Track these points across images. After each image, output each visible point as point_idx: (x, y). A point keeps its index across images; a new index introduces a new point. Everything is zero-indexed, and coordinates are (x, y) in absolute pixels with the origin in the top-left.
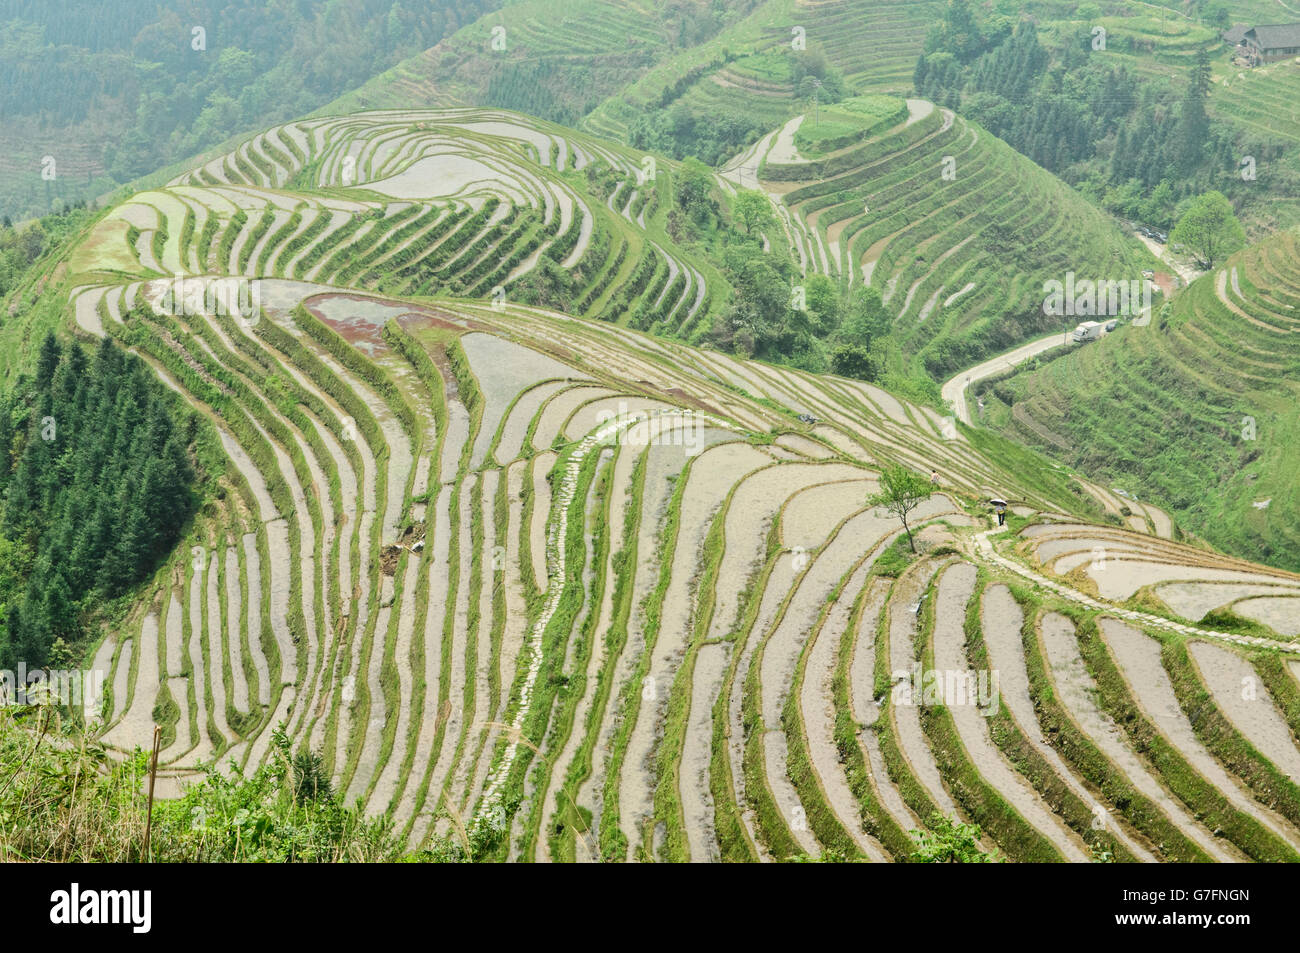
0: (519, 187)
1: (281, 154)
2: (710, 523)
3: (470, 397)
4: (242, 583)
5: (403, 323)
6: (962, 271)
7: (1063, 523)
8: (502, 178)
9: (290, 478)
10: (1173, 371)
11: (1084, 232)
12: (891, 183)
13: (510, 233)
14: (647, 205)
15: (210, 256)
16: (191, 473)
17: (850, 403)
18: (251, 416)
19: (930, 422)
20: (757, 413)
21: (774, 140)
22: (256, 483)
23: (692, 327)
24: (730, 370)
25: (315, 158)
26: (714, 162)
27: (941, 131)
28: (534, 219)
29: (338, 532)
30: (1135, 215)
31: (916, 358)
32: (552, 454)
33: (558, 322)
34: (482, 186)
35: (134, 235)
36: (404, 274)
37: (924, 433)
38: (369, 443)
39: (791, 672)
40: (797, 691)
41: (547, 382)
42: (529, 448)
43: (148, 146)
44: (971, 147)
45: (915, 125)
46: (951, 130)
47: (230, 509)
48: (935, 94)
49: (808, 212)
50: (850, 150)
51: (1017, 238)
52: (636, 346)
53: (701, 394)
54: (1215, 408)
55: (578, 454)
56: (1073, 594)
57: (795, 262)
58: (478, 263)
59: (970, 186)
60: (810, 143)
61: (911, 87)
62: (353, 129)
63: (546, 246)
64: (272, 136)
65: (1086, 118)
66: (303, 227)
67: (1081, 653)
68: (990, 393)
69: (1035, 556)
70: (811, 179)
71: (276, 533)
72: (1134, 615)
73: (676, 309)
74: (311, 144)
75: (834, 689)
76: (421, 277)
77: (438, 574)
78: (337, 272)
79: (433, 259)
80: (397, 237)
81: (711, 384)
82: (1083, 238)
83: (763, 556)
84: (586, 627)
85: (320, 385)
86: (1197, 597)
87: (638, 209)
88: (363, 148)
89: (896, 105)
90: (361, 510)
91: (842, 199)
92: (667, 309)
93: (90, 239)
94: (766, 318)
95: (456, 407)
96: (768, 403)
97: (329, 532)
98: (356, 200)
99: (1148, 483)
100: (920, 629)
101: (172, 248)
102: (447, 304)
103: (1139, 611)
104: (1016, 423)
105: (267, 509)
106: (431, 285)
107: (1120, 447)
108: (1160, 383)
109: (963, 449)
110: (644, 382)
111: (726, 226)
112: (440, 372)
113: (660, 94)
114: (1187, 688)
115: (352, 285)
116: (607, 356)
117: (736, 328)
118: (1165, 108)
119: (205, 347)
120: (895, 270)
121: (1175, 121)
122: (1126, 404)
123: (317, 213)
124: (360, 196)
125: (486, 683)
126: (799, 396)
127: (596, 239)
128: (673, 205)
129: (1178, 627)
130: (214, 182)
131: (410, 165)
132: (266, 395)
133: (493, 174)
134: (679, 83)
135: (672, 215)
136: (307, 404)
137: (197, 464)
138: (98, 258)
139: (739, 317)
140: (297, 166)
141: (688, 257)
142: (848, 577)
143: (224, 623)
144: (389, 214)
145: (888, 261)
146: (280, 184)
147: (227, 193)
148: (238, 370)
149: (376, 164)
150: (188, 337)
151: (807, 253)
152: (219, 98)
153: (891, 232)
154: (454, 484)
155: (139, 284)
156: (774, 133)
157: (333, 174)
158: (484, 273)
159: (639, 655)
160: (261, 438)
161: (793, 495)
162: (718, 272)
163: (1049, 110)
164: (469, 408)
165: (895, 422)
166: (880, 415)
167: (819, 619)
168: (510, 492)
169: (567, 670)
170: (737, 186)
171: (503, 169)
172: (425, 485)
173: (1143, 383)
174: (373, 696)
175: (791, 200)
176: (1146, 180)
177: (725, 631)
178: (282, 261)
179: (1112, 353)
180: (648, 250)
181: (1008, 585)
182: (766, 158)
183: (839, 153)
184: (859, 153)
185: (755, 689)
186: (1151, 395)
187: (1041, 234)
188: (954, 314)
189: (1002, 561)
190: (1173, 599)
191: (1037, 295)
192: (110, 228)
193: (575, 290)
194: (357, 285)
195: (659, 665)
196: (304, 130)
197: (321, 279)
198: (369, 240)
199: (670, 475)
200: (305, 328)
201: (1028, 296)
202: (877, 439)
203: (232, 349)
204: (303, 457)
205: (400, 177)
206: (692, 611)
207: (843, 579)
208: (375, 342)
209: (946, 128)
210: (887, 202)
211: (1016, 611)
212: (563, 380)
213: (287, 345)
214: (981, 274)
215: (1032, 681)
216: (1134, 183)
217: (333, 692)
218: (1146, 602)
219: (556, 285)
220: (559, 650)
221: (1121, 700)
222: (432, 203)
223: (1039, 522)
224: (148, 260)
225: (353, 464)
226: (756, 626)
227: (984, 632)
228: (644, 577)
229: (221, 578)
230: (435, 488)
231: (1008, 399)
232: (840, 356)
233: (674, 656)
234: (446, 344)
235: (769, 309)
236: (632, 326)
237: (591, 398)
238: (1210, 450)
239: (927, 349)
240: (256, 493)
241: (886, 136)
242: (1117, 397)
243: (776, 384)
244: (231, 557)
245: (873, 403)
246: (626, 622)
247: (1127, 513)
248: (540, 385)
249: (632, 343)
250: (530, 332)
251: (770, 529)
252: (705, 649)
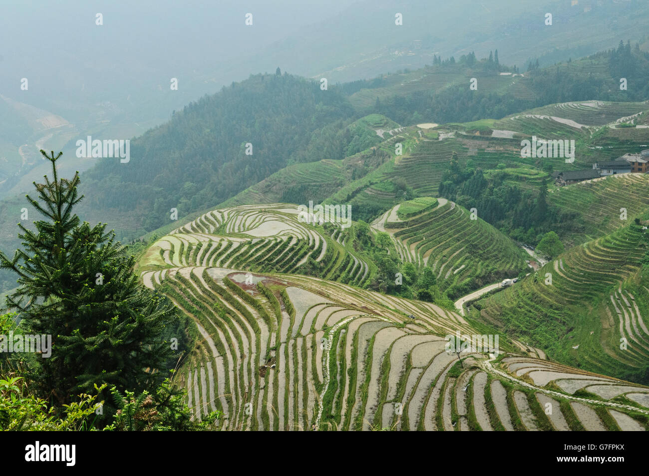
0: (299, 232)
1: (212, 221)
2: (384, 357)
3: (290, 310)
4: (207, 380)
5: (264, 283)
6: (460, 261)
7: (517, 357)
8: (294, 229)
9: (223, 340)
10: (540, 297)
11: (504, 246)
12: (433, 229)
13: (297, 249)
14: (345, 238)
15: (189, 259)
16: (187, 339)
17: (426, 311)
18: (209, 318)
19: (455, 317)
20: (394, 315)
21: (390, 214)
22: (211, 343)
23: (364, 282)
24: (381, 299)
25: (225, 222)
26: (367, 221)
27: (450, 210)
28: (306, 244)
29: (243, 361)
30: (521, 240)
31: (444, 293)
32: (322, 331)
33: (318, 281)
34: (286, 232)
35: (162, 252)
36: (259, 264)
37: (453, 322)
38: (253, 328)
39: (419, 413)
40: (423, 421)
41: (318, 305)
42: (313, 329)
43: (157, 218)
44: (461, 215)
45: (441, 208)
46: (454, 209)
47: (201, 352)
48: (446, 196)
49: (403, 239)
50: (417, 217)
51: (480, 248)
52: (347, 291)
53: (374, 308)
54: (556, 311)
55: (332, 331)
56: (525, 384)
57: (399, 258)
58: (286, 260)
59: (462, 230)
60: (403, 214)
61: (437, 193)
62: (238, 212)
63: (310, 253)
64: (208, 215)
65: (502, 204)
66: (222, 248)
67: (530, 406)
68: (472, 306)
69: (508, 369)
70: (404, 227)
71: (219, 362)
72: (548, 392)
73: (358, 276)
74: (223, 217)
75: (436, 420)
76: (265, 265)
77: (281, 376)
78: (235, 264)
79: (270, 259)
80: (256, 251)
81: (375, 304)
82: (503, 248)
83: (405, 369)
84: (339, 396)
85: (234, 306)
86: (571, 385)
87: (342, 239)
88: (242, 219)
89: (433, 200)
90: (251, 353)
91: (415, 235)
92: (354, 275)
93: (147, 254)
94: (390, 279)
95: (285, 314)
96: (397, 311)
97: (239, 362)
98: (241, 237)
99: (532, 339)
100: (467, 397)
101: (176, 256)
102: (279, 276)
103: (550, 390)
104: (482, 317)
105: (215, 353)
106: (269, 268)
107: (521, 326)
108: (535, 302)
109: (468, 328)
110: (352, 304)
111: (374, 245)
112: (278, 301)
113: (346, 197)
114: (571, 419)
115: (241, 269)
116: (338, 295)
117: (380, 283)
118: (531, 201)
119: (191, 293)
120: (436, 260)
121: (535, 205)
122: (523, 310)
123: (227, 243)
124: (242, 236)
125: (302, 418)
126: (407, 308)
127: (328, 250)
128: (355, 238)
129: (566, 396)
130: (188, 232)
131: (260, 224)
132: (214, 310)
133: (290, 228)
134: (353, 193)
135: (354, 241)
136: (229, 314)
137: (189, 336)
138: (150, 261)
139: (380, 279)
140: (218, 225)
141: (361, 256)
142: (438, 377)
143: (201, 395)
144: (253, 242)
145: (433, 257)
146: (212, 232)
147: (195, 236)
148: (204, 301)
149: (247, 224)
150: (185, 289)
151: (403, 255)
152: (183, 200)
153: (433, 247)
154: (286, 343)
155: (166, 270)
156: (389, 211)
157: (231, 228)
158: (288, 263)
159: (360, 407)
160: (213, 326)
161: (415, 347)
162: (372, 262)
163: (488, 201)
164: (290, 314)
165: (442, 318)
166: (436, 315)
167: (429, 393)
168: (307, 346)
169: (333, 412)
170: (377, 230)
171: (293, 225)
172: (275, 343)
173: (529, 302)
174: (259, 423)
175: (396, 235)
176: (525, 227)
177: (392, 398)
178: (215, 260)
179: (517, 291)
180: (347, 255)
181: (500, 380)
182: (387, 220)
183: (414, 218)
184: (421, 218)
185: (407, 420)
186: (532, 307)
187: (488, 247)
188: (457, 277)
189: (496, 371)
190: (563, 385)
191: (487, 269)
192: (154, 250)
193: (321, 269)
194: (242, 269)
195: (368, 411)
196: (220, 212)
197: (229, 267)
198: (246, 252)
199: (367, 339)
200: (228, 285)
201: (484, 270)
202: (437, 324)
203: (201, 293)
204: (228, 333)
205: (256, 229)
206: (379, 390)
207: (436, 378)
208: (254, 290)
209: (452, 209)
210: (432, 236)
211: (503, 390)
212: (324, 304)
213: (221, 291)
214: (467, 262)
215: (512, 417)
216: (521, 228)
217: (243, 421)
218: (552, 387)
219: (314, 268)
220: (330, 405)
221: (546, 424)
222: (269, 238)
223: (508, 357)
224: (168, 261)
225: (247, 336)
226: (405, 396)
227: (493, 398)
228: (360, 378)
229: (199, 379)
230: (279, 344)
231: (479, 308)
232: (420, 293)
233: (374, 408)
234: (280, 291)
235: (391, 276)
236: (342, 282)
237: (336, 310)
238: (555, 327)
239: (448, 289)
240: (211, 347)
241: (431, 212)
242: (519, 307)
243: (399, 304)
244: (203, 371)
245: (434, 311)
246: (355, 395)
247: (529, 351)
248: (316, 305)
249: (346, 289)
250: (310, 286)
251: (406, 359)
252: (386, 405)
